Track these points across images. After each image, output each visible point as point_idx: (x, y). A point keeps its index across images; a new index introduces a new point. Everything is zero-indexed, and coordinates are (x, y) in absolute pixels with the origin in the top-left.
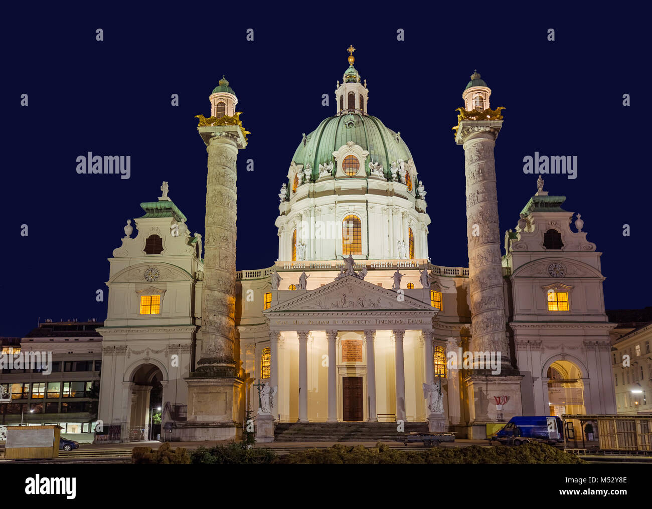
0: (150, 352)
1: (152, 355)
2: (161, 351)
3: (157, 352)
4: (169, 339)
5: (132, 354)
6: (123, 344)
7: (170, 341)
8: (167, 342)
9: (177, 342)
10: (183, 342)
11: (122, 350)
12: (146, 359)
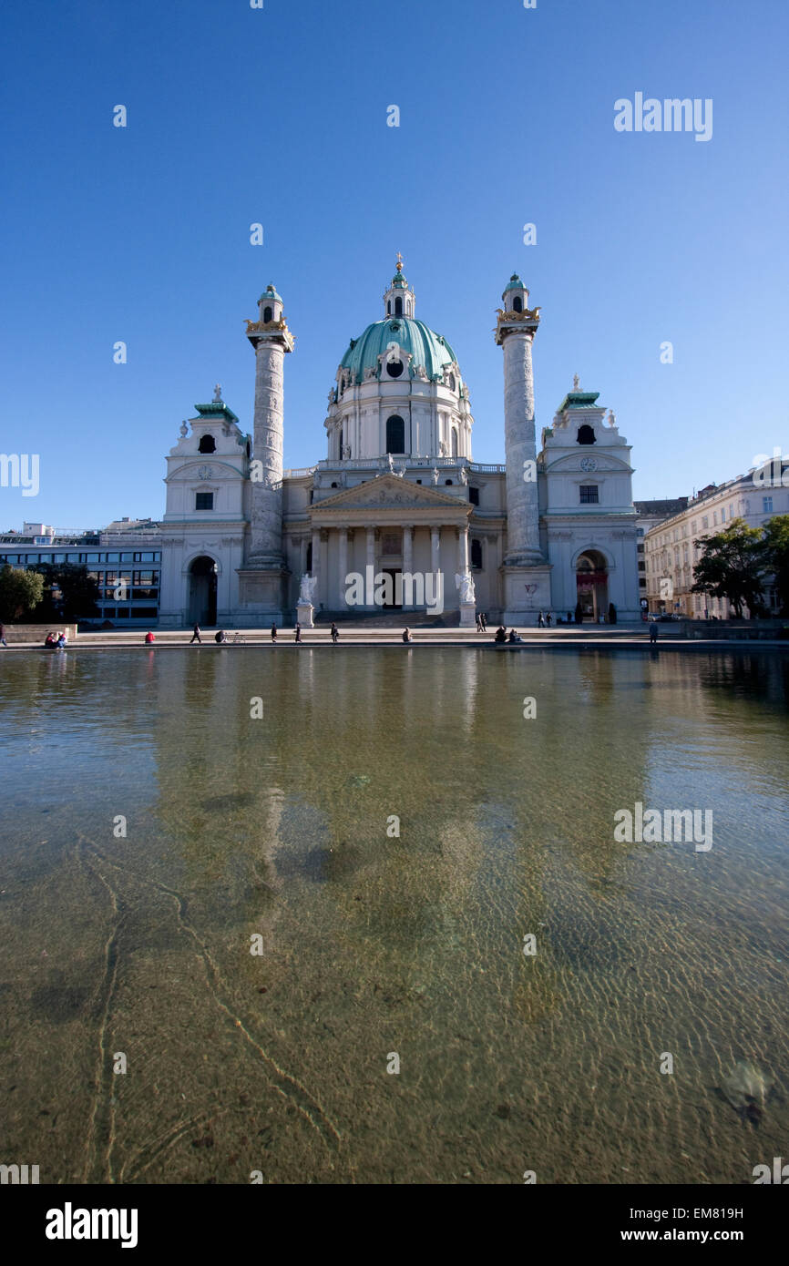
0: (206, 545)
1: (207, 548)
2: (216, 544)
3: (212, 545)
4: (222, 534)
5: (189, 547)
6: (181, 537)
7: (224, 536)
8: (220, 536)
9: (229, 536)
10: (236, 536)
11: (181, 543)
12: (201, 552)
